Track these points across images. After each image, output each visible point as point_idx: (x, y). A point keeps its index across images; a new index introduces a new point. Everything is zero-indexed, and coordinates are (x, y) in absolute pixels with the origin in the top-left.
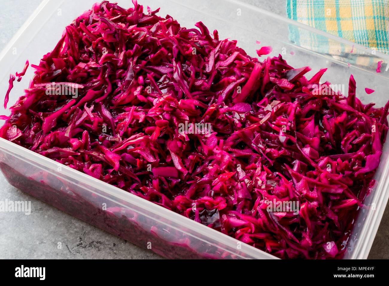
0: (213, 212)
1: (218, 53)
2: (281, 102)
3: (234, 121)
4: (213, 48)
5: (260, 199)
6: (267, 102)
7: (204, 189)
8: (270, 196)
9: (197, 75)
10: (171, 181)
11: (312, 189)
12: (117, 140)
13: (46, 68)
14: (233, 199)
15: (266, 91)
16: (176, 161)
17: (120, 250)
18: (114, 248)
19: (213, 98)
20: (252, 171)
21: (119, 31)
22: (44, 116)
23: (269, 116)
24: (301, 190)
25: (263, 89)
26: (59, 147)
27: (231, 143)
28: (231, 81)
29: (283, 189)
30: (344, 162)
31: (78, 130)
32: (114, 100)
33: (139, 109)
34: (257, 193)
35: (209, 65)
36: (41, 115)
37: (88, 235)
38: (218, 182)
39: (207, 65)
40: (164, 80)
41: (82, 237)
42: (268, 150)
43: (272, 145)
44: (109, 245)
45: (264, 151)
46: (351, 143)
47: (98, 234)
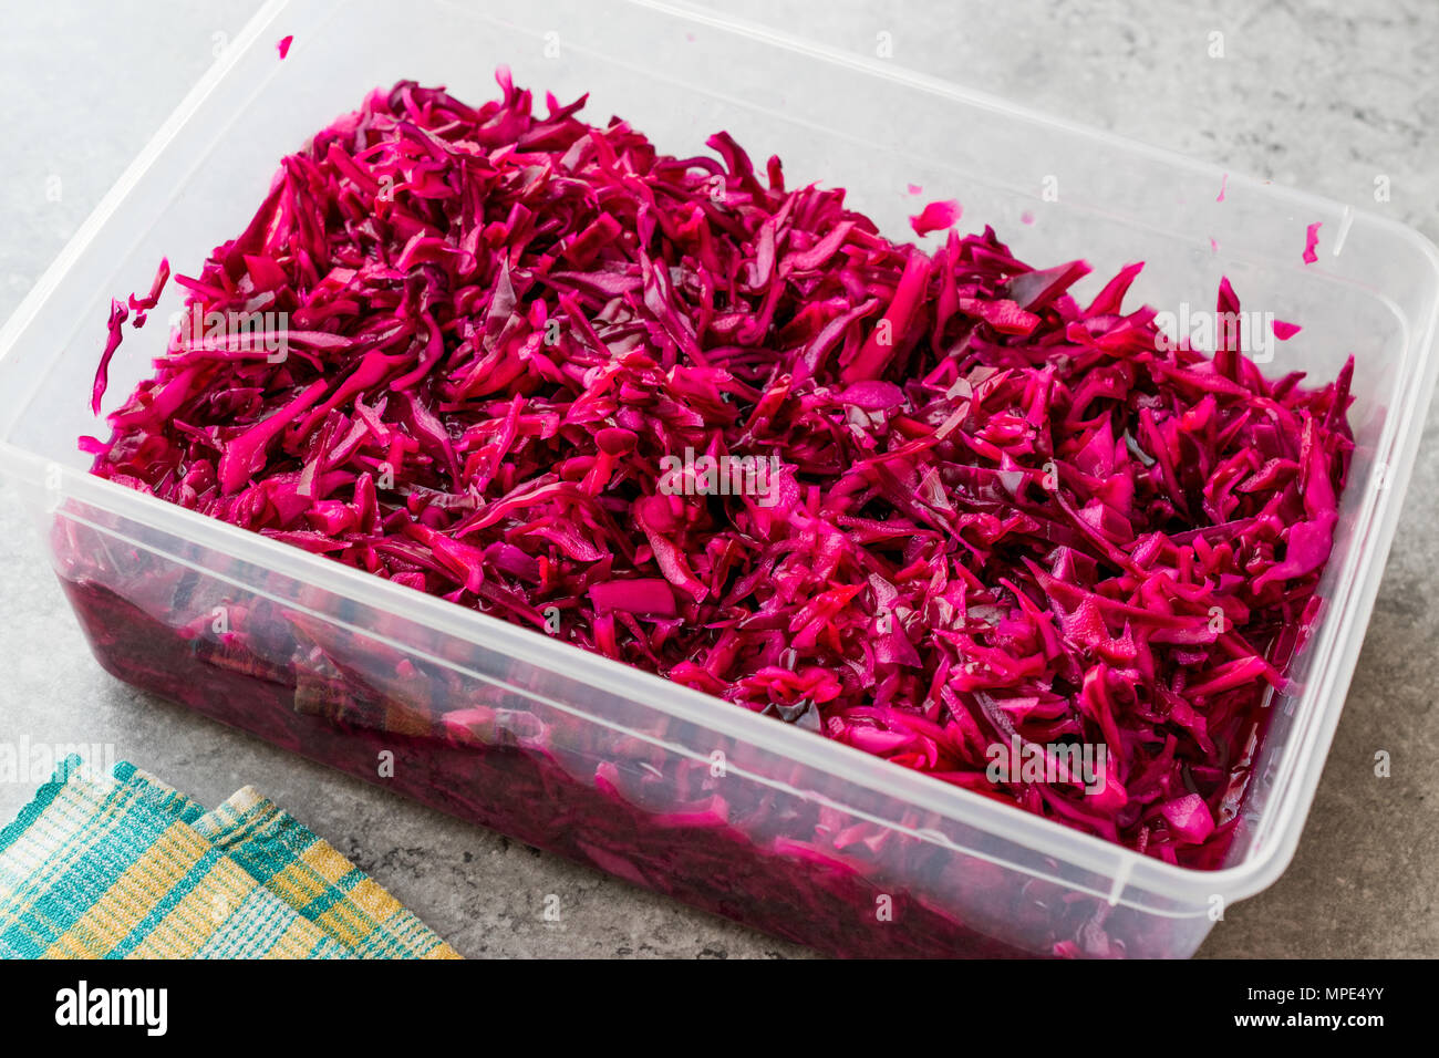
0: (797, 709)
1: (785, 230)
2: (1001, 371)
3: (851, 430)
4: (768, 216)
5: (948, 664)
6: (953, 372)
7: (762, 646)
8: (981, 650)
9: (720, 300)
10: (654, 624)
11: (1118, 633)
12: (469, 503)
13: (223, 288)
14: (860, 670)
15: (949, 343)
16: (668, 559)
17: (489, 874)
18: (468, 868)
19: (776, 370)
20: (918, 583)
21: (459, 163)
22: (225, 438)
23: (964, 415)
24: (1081, 636)
25: (937, 335)
26: (277, 529)
27: (845, 502)
28: (831, 312)
29: (1023, 628)
30: (1216, 547)
31: (339, 477)
32: (452, 382)
33: (538, 406)
34: (939, 646)
35: (759, 267)
36: (215, 433)
37: (377, 829)
38: (811, 619)
39: (751, 266)
40: (616, 314)
41: (358, 835)
42: (966, 519)
43: (979, 503)
44: (448, 857)
45: (953, 523)
46: (1233, 491)
47: (411, 825)
